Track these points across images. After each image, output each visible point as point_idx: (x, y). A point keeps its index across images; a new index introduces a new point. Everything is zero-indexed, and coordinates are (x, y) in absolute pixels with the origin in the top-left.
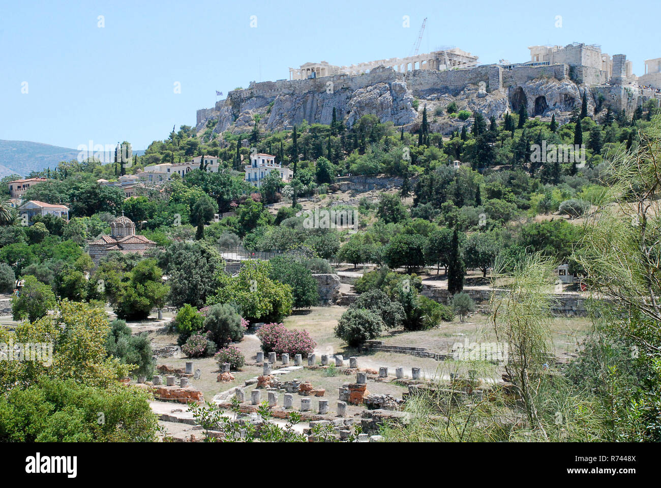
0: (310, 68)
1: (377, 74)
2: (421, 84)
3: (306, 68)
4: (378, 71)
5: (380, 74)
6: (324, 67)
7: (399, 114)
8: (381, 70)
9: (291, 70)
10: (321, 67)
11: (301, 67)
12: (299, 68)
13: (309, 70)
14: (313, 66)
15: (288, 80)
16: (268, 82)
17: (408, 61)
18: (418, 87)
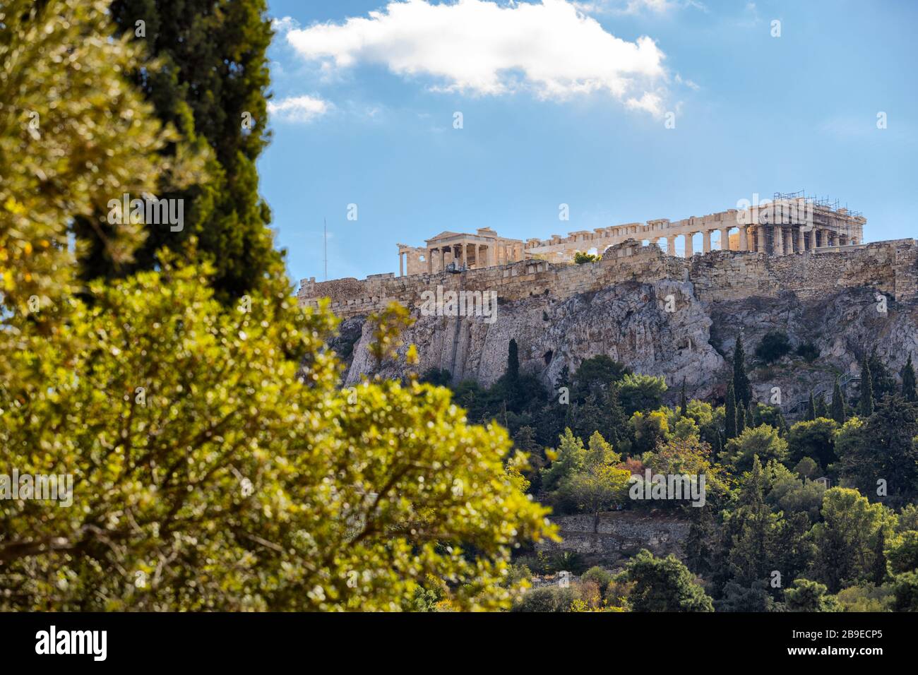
0: (451, 244)
1: (620, 261)
2: (729, 285)
3: (440, 245)
4: (620, 253)
5: (627, 261)
6: (484, 242)
7: (676, 359)
8: (629, 251)
9: (403, 250)
10: (478, 243)
11: (429, 242)
12: (424, 246)
13: (447, 249)
14: (457, 242)
15: (397, 275)
16: (346, 280)
17: (693, 229)
18: (718, 294)
